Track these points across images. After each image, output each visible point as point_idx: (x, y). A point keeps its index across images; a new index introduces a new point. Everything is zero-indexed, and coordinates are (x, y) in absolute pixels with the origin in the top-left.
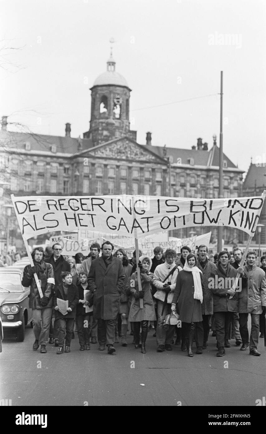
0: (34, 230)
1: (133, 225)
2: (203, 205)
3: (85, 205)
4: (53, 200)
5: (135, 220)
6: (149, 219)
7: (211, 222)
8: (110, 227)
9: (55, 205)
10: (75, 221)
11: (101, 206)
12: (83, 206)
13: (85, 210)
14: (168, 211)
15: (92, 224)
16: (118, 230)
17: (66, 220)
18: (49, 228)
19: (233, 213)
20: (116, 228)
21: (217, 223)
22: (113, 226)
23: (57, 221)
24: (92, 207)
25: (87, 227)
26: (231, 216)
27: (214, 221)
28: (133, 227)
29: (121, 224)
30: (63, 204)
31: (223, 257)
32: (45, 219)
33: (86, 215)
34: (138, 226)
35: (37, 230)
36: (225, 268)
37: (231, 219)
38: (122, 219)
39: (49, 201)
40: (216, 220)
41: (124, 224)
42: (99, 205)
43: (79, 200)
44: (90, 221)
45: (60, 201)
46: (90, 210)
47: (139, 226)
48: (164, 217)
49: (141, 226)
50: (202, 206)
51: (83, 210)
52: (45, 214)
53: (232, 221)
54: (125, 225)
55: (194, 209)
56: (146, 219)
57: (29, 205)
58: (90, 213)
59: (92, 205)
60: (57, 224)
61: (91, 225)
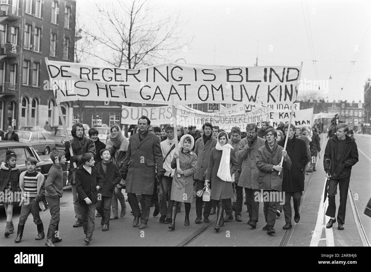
0: (65, 96)
1: (170, 92)
2: (239, 74)
3: (119, 75)
4: (87, 68)
5: (173, 86)
6: (186, 86)
7: (250, 100)
8: (144, 97)
9: (87, 74)
10: (107, 91)
11: (135, 75)
12: (117, 76)
13: (118, 81)
14: (205, 79)
15: (124, 95)
16: (153, 99)
17: (97, 90)
18: (79, 96)
19: (270, 89)
20: (150, 98)
21: (256, 102)
22: (147, 96)
23: (88, 90)
24: (125, 77)
25: (118, 98)
26: (269, 93)
27: (252, 99)
28: (170, 94)
29: (157, 93)
30: (97, 73)
31: (268, 135)
32: (76, 85)
33: (118, 86)
34: (175, 92)
35: (67, 95)
36: (271, 146)
37: (270, 96)
38: (158, 87)
39: (82, 69)
40: (254, 98)
41: (159, 92)
42: (134, 75)
43: (113, 70)
44: (122, 92)
45: (94, 70)
46: (123, 81)
47: (177, 93)
48: (202, 86)
49: (178, 93)
50: (239, 76)
51: (116, 80)
52: (77, 81)
53: (270, 98)
54: (161, 93)
55: (231, 78)
56: (184, 86)
57: (62, 71)
58: (123, 83)
59: (127, 74)
60: (87, 94)
61: (122, 96)
